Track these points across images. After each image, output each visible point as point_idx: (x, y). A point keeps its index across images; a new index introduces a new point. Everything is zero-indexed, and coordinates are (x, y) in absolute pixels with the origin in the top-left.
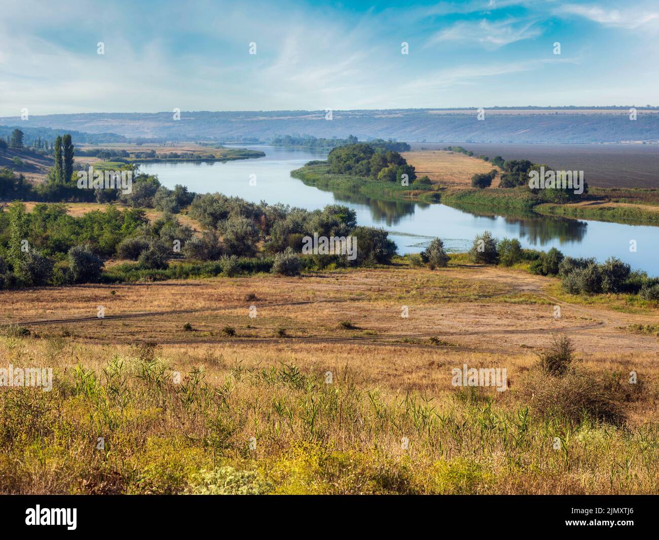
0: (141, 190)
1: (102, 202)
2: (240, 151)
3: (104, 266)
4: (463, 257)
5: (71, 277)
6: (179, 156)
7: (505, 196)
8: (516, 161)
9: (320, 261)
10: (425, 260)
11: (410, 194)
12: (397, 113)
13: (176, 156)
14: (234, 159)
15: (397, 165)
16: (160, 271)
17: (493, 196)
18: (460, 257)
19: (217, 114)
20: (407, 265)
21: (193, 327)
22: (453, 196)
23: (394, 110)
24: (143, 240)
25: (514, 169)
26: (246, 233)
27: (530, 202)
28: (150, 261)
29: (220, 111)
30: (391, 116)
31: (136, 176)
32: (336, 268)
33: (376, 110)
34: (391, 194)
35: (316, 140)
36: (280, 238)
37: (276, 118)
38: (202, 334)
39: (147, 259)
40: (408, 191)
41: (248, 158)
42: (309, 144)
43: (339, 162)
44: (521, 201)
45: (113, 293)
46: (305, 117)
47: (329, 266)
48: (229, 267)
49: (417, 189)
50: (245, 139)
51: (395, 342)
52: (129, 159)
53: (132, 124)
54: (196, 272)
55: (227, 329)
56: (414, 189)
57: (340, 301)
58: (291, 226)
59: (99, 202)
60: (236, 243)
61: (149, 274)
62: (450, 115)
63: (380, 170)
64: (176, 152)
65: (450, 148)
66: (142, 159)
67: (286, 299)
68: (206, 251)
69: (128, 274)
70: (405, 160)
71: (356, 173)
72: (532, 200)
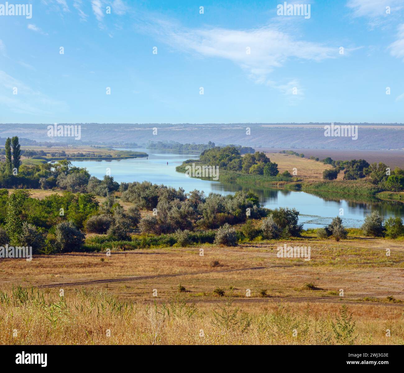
0: (76, 180)
1: (45, 188)
2: (128, 152)
3: (85, 238)
4: (355, 231)
5: (59, 248)
6: (84, 156)
7: (353, 186)
8: (355, 160)
9: (249, 234)
10: (328, 233)
11: (277, 184)
12: (238, 127)
13: (82, 155)
14: (126, 158)
15: (263, 163)
16: (127, 242)
17: (344, 186)
18: (352, 231)
19: (104, 126)
20: (316, 238)
21: (186, 289)
22: (312, 186)
23: (237, 124)
24: (105, 218)
25: (355, 166)
26: (188, 212)
27: (373, 191)
28: (117, 234)
29: (106, 123)
30: (234, 128)
31: (70, 169)
32: (263, 239)
33: (223, 124)
34: (261, 184)
35: (182, 145)
36: (210, 216)
37: (148, 129)
38: (197, 295)
39: (114, 232)
40: (275, 182)
41: (136, 157)
42: (178, 148)
43: (216, 160)
44: (366, 189)
45: (103, 260)
46: (171, 128)
47: (256, 238)
48: (183, 239)
49: (282, 180)
50: (127, 144)
51: (358, 300)
52: (47, 157)
53: (39, 132)
54: (155, 243)
55: (218, 290)
56: (279, 181)
57: (289, 267)
58: (216, 207)
59: (43, 189)
60: (180, 220)
61: (118, 245)
62: (277, 128)
63: (250, 166)
64: (82, 152)
65: (284, 152)
66: (56, 157)
67: (243, 265)
68: (157, 226)
69: (103, 245)
70: (269, 159)
71: (230, 168)
72: (374, 189)
